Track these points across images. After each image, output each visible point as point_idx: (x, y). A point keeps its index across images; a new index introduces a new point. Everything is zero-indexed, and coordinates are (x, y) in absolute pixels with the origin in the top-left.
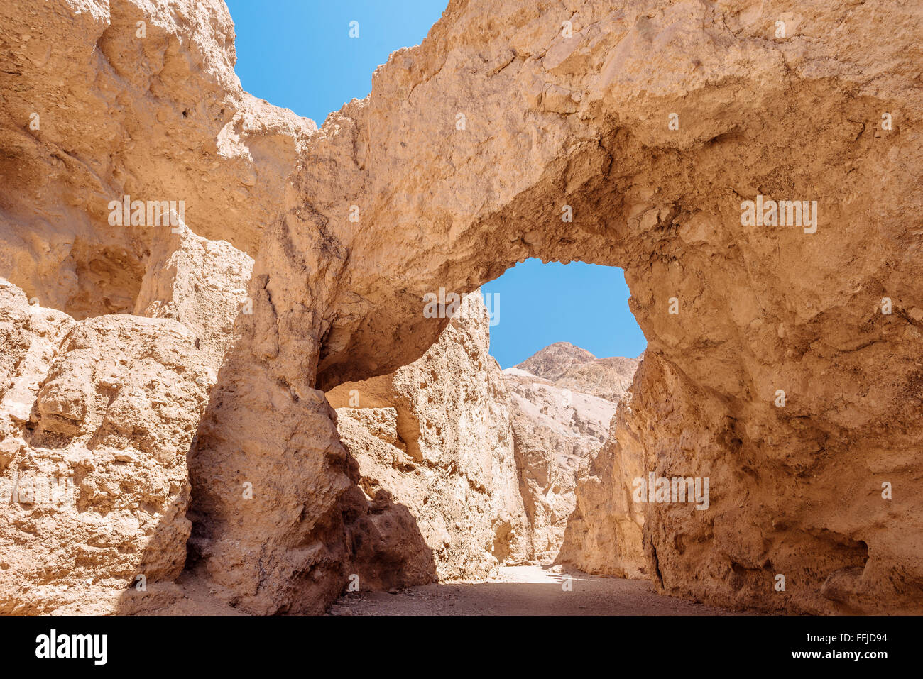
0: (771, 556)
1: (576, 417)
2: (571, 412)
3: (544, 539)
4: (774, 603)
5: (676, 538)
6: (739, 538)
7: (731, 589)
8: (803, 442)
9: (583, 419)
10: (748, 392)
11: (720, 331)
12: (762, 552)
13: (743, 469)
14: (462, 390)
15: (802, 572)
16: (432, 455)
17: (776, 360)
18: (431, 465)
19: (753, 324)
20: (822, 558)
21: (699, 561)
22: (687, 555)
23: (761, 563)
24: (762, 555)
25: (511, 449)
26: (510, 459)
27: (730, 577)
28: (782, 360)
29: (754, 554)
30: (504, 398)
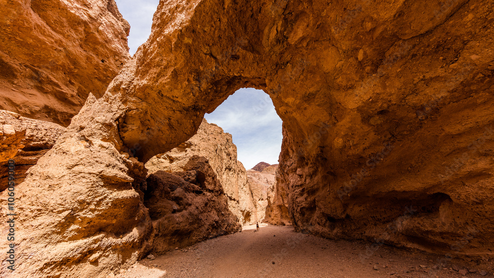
0: (348, 211)
1: (267, 180)
2: (266, 179)
3: (260, 215)
4: (354, 236)
5: (301, 209)
6: (330, 205)
7: (329, 229)
8: (379, 134)
9: (269, 181)
10: (335, 118)
11: (316, 85)
12: (343, 210)
13: (327, 173)
14: (224, 165)
15: (370, 219)
16: (210, 187)
17: (357, 79)
18: (210, 191)
19: (338, 66)
20: (383, 210)
21: (311, 218)
22: (306, 216)
23: (343, 216)
24: (343, 212)
25: (248, 189)
26: (248, 191)
27: (327, 224)
28: (362, 78)
29: (339, 212)
30: (244, 173)
